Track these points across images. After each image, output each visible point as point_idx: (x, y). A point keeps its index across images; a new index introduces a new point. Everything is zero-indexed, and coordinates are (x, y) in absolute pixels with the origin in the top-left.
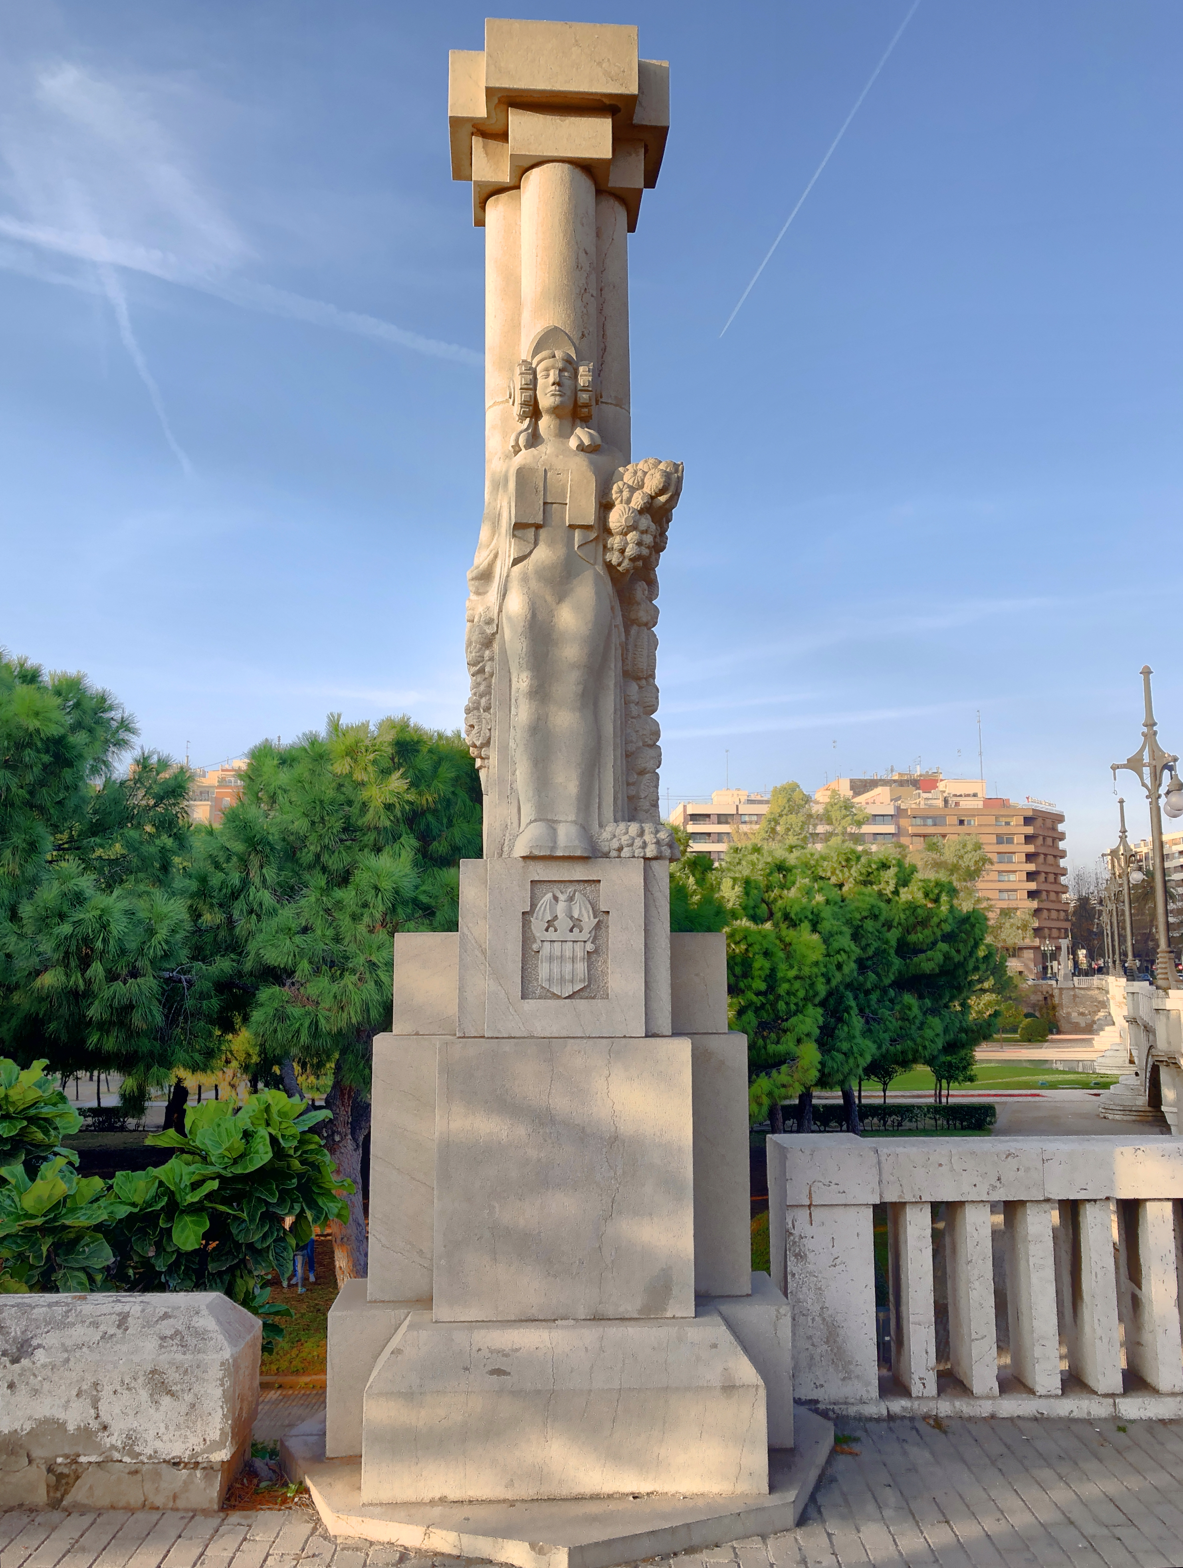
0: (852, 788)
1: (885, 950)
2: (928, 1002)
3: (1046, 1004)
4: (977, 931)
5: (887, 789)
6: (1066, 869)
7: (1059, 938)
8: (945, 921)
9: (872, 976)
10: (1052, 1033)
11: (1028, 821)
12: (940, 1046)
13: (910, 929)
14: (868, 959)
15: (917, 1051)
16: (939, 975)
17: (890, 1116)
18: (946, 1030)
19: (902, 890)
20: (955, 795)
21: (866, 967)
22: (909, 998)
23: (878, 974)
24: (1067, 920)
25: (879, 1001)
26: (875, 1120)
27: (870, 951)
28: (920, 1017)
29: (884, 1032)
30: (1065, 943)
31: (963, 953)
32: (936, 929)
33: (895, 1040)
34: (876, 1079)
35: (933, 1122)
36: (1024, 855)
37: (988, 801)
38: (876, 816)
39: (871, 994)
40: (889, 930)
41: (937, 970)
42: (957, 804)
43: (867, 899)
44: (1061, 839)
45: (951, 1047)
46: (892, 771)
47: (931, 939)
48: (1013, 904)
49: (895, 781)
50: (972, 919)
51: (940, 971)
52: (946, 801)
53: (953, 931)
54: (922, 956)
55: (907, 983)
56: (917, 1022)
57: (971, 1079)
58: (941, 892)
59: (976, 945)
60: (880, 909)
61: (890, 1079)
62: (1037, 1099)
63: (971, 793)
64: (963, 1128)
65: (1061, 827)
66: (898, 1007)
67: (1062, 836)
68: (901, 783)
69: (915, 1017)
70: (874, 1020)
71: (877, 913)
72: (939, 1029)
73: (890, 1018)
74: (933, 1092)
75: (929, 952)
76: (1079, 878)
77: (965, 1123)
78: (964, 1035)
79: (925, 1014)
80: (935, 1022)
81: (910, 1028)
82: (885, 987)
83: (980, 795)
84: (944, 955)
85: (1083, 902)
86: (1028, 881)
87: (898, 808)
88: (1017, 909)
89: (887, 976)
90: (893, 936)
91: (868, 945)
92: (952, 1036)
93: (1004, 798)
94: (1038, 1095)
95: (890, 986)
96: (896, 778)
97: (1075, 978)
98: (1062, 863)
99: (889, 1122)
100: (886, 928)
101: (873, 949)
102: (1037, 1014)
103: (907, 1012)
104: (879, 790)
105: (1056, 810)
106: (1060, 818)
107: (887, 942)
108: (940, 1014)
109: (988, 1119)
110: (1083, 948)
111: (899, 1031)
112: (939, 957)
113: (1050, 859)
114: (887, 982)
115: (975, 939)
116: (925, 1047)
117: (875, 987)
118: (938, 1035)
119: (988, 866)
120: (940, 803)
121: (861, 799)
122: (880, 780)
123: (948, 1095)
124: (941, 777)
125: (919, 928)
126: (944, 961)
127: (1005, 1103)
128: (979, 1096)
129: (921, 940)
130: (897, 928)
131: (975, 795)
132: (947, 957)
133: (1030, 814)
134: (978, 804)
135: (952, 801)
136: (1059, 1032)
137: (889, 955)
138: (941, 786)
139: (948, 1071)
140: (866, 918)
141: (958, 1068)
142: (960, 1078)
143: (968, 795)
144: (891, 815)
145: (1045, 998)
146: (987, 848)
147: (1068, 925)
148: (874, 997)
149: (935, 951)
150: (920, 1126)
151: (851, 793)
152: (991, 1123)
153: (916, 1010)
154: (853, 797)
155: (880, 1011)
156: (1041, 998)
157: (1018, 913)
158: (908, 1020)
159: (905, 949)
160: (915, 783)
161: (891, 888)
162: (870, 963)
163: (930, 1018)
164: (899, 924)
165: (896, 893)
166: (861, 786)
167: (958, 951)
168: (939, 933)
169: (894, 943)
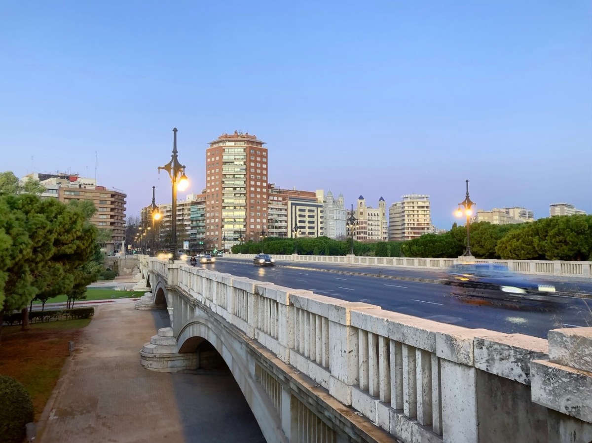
0: (39, 177)
1: (48, 243)
2: (68, 267)
3: (115, 265)
4: (93, 235)
5: (55, 179)
6: (125, 215)
7: (121, 240)
8: (79, 231)
9: (40, 256)
10: (116, 276)
11: (113, 196)
12: (72, 287)
13: (61, 234)
14: (39, 247)
15: (61, 289)
16: (74, 255)
17: (45, 316)
18: (75, 279)
19: (59, 217)
20: (84, 184)
21: (38, 252)
22: (59, 265)
23: (43, 255)
24: (124, 234)
25: (43, 267)
26: (38, 318)
27: (40, 244)
28: (63, 274)
29: (44, 282)
30: (123, 242)
31: (86, 245)
32: (74, 234)
33: (49, 285)
34: (39, 300)
35: (65, 317)
36: (110, 209)
37: (97, 188)
38: (49, 189)
39: (38, 264)
40: (50, 234)
41: (73, 252)
42: (85, 187)
43: (40, 219)
44: (125, 204)
45: (77, 286)
46: (58, 172)
47: (72, 238)
48: (105, 227)
49: (59, 176)
50: (91, 230)
51: (74, 253)
52: (80, 186)
53: (82, 235)
54: (66, 246)
55: (57, 258)
56: (62, 277)
57: (84, 298)
58: (78, 217)
59: (92, 242)
60: (46, 224)
61: (47, 300)
62: (111, 303)
63: (91, 183)
64: (79, 318)
65: (125, 199)
66: (52, 270)
67: (125, 203)
68: (62, 177)
69: (61, 274)
70: (39, 276)
71: (45, 226)
72: (72, 279)
73: (48, 275)
74: (66, 303)
75: (70, 245)
76: (130, 219)
77: (80, 316)
78: (83, 281)
79: (66, 272)
80: (72, 277)
81: (58, 279)
82: (46, 260)
83: (94, 185)
84: (77, 246)
85: (131, 227)
86: (111, 218)
87: (60, 187)
88: (106, 229)
89: (48, 256)
90: (53, 237)
91: (39, 241)
92: (78, 281)
93: (104, 186)
94: (111, 302)
95: (49, 260)
96: (60, 175)
97: (126, 255)
98: (125, 212)
99: (44, 318)
100: (49, 234)
101: (41, 243)
102: (111, 269)
103: (57, 272)
104: (51, 179)
105: (124, 192)
106: (125, 196)
107: (49, 240)
108: (73, 272)
109: (91, 314)
110: (130, 244)
111: (52, 281)
112: (75, 247)
113: (120, 211)
114: (48, 258)
115: (92, 239)
116: (65, 288)
117: (42, 260)
118: (71, 282)
119: (96, 212)
120: (78, 187)
121: (43, 182)
122: (53, 175)
123: (73, 304)
124: (79, 176)
125: (66, 234)
126: (77, 249)
127: (98, 306)
128: (87, 303)
129: (66, 239)
130: (55, 233)
131: (92, 184)
132: (78, 247)
133: (114, 193)
134: (93, 188)
135: (83, 186)
136: (119, 276)
137: (50, 246)
138: (79, 180)
139: (74, 295)
140: (39, 228)
141: (78, 293)
142: (79, 298)
143: (89, 184)
144: (56, 190)
145: (114, 263)
146: (96, 205)
147: (125, 236)
148: (41, 265)
149: (73, 244)
150: (59, 319)
151: (39, 179)
152: (92, 315)
153: (61, 271)
154: (40, 181)
155: (43, 272)
156: (113, 263)
157: (106, 230)
158: (57, 275)
159: (57, 243)
160: (68, 178)
161: (53, 215)
162: (39, 249)
163: (68, 274)
164: (56, 231)
165: (56, 217)
166: (43, 177)
167: (84, 244)
168: (75, 236)
169: (53, 240)
